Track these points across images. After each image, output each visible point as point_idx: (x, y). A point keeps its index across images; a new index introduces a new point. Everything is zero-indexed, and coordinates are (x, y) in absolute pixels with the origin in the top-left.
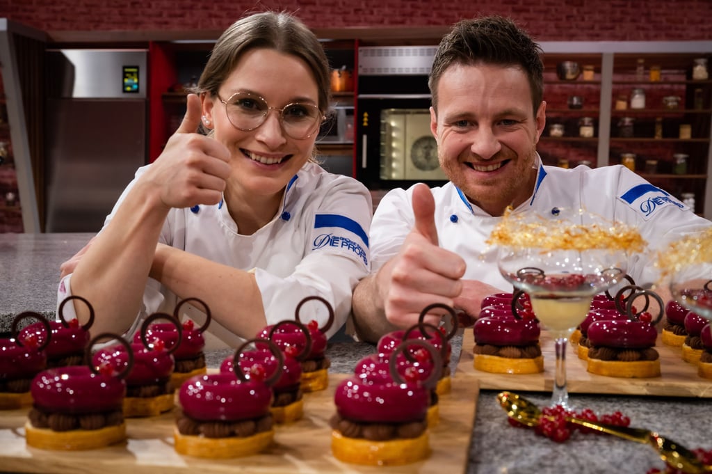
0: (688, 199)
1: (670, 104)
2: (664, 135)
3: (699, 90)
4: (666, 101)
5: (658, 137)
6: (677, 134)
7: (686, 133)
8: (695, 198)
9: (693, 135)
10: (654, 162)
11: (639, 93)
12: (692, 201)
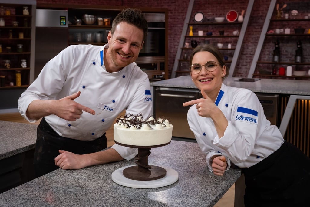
0: (24, 62)
1: (15, 24)
2: (13, 37)
3: (26, 19)
4: (13, 23)
5: (11, 37)
6: (18, 36)
7: (22, 36)
8: (26, 62)
9: (24, 36)
10: (9, 48)
11: (2, 20)
12: (25, 63)
